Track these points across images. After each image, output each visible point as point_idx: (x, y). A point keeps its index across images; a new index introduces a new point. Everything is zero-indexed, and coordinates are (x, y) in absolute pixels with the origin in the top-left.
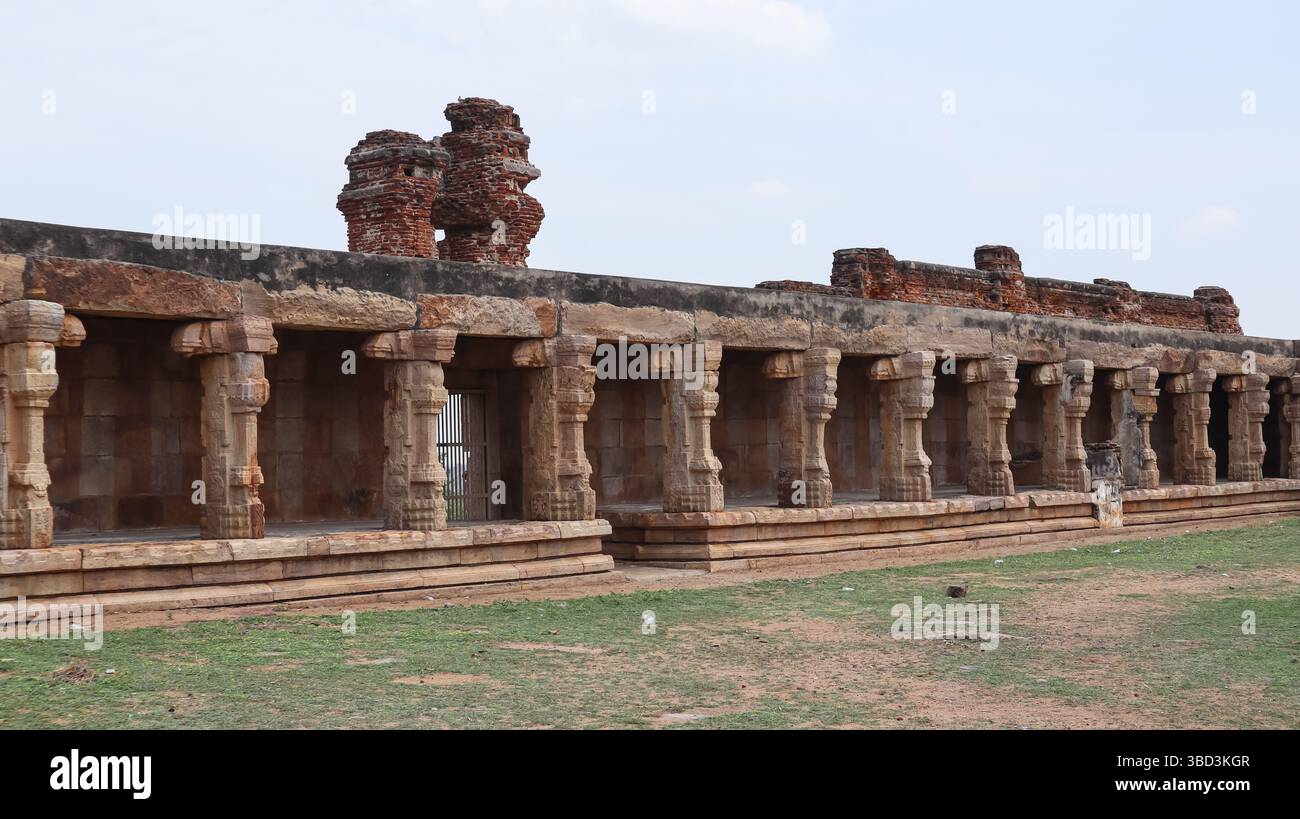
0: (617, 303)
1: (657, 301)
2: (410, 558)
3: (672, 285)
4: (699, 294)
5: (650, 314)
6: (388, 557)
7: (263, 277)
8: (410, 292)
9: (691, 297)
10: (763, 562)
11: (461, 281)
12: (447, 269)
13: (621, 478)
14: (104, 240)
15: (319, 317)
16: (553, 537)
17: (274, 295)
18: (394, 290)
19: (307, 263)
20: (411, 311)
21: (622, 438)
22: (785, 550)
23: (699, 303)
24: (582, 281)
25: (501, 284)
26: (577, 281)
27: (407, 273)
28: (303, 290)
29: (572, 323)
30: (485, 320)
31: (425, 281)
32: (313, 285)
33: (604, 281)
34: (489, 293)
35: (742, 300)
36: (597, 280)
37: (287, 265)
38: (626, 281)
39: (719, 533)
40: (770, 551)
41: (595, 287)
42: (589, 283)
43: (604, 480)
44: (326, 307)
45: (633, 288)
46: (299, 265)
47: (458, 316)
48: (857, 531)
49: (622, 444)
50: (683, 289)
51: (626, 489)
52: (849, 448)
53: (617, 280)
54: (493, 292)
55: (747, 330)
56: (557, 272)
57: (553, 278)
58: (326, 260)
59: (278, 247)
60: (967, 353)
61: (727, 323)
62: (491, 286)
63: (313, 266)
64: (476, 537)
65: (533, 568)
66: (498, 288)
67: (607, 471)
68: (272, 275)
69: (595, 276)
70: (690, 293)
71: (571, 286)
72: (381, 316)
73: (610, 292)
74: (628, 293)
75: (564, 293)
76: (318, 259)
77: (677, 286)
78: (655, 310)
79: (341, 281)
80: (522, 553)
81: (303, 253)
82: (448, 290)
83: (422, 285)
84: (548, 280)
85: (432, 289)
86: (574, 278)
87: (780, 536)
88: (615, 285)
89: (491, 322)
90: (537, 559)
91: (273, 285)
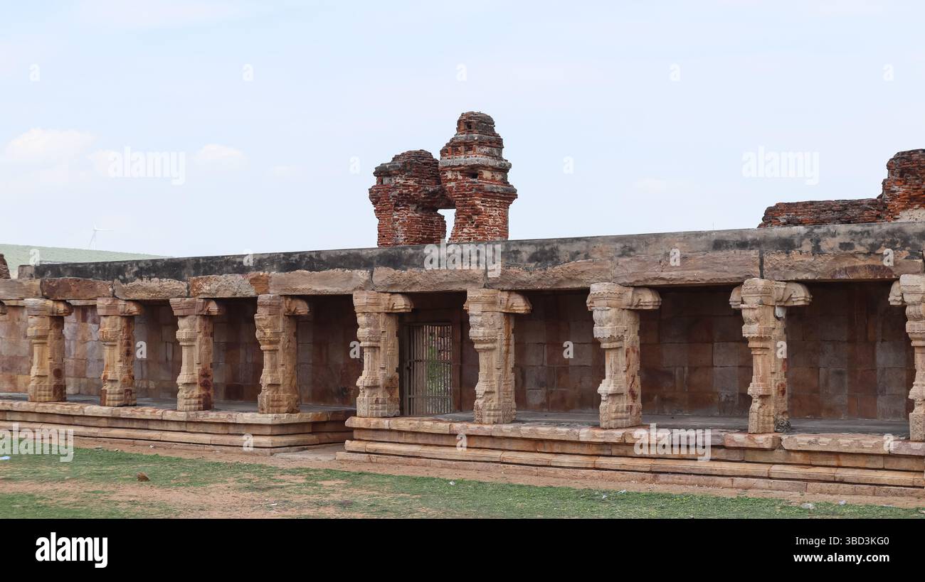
0: (311, 269)
1: (343, 264)
2: (160, 424)
3: (356, 251)
4: (378, 256)
5: (333, 274)
6: (150, 422)
7: (121, 277)
8: (186, 277)
9: (371, 258)
10: (384, 459)
11: (212, 267)
12: (205, 261)
13: (544, 390)
14: (66, 269)
15: (144, 295)
16: (231, 421)
17: (124, 286)
18: (178, 277)
19: (139, 267)
20: (183, 287)
21: (545, 358)
22: (414, 452)
23: (378, 262)
24: (287, 257)
25: (235, 266)
26: (284, 258)
27: (184, 267)
28: (138, 281)
29: (274, 286)
30: (222, 289)
31: (194, 269)
32: (141, 278)
33: (302, 255)
34: (228, 272)
35: (418, 255)
36: (298, 255)
37: (131, 270)
38: (319, 253)
39: (363, 433)
40: (401, 451)
41: (296, 260)
42: (292, 258)
43: (528, 392)
44: (145, 289)
45: (323, 257)
46: (136, 269)
47: (206, 288)
48: (507, 448)
49: (545, 364)
50: (364, 253)
51: (548, 400)
52: (840, 373)
53: (312, 253)
54: (231, 271)
55: (418, 278)
56: (270, 254)
57: (268, 258)
58: (147, 265)
59: (127, 261)
60: (708, 279)
61: (400, 275)
62: (230, 268)
63: (141, 268)
64: (188, 416)
65: (218, 439)
66: (234, 269)
67: (530, 384)
68: (124, 276)
69: (296, 253)
70: (370, 255)
71: (280, 262)
72: (168, 292)
73: (307, 262)
74: (320, 261)
75: (275, 267)
76: (144, 265)
77: (360, 252)
78: (338, 271)
79: (154, 275)
80: (220, 429)
81: (138, 262)
82: (205, 273)
83: (192, 272)
84: (265, 260)
85: (196, 274)
86: (282, 256)
87: (420, 441)
88: (311, 257)
89: (226, 290)
90: (228, 434)
91: (125, 281)
